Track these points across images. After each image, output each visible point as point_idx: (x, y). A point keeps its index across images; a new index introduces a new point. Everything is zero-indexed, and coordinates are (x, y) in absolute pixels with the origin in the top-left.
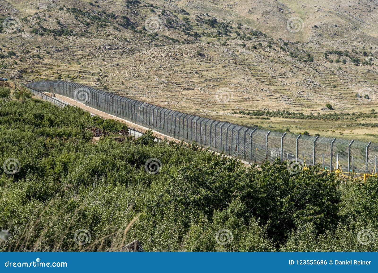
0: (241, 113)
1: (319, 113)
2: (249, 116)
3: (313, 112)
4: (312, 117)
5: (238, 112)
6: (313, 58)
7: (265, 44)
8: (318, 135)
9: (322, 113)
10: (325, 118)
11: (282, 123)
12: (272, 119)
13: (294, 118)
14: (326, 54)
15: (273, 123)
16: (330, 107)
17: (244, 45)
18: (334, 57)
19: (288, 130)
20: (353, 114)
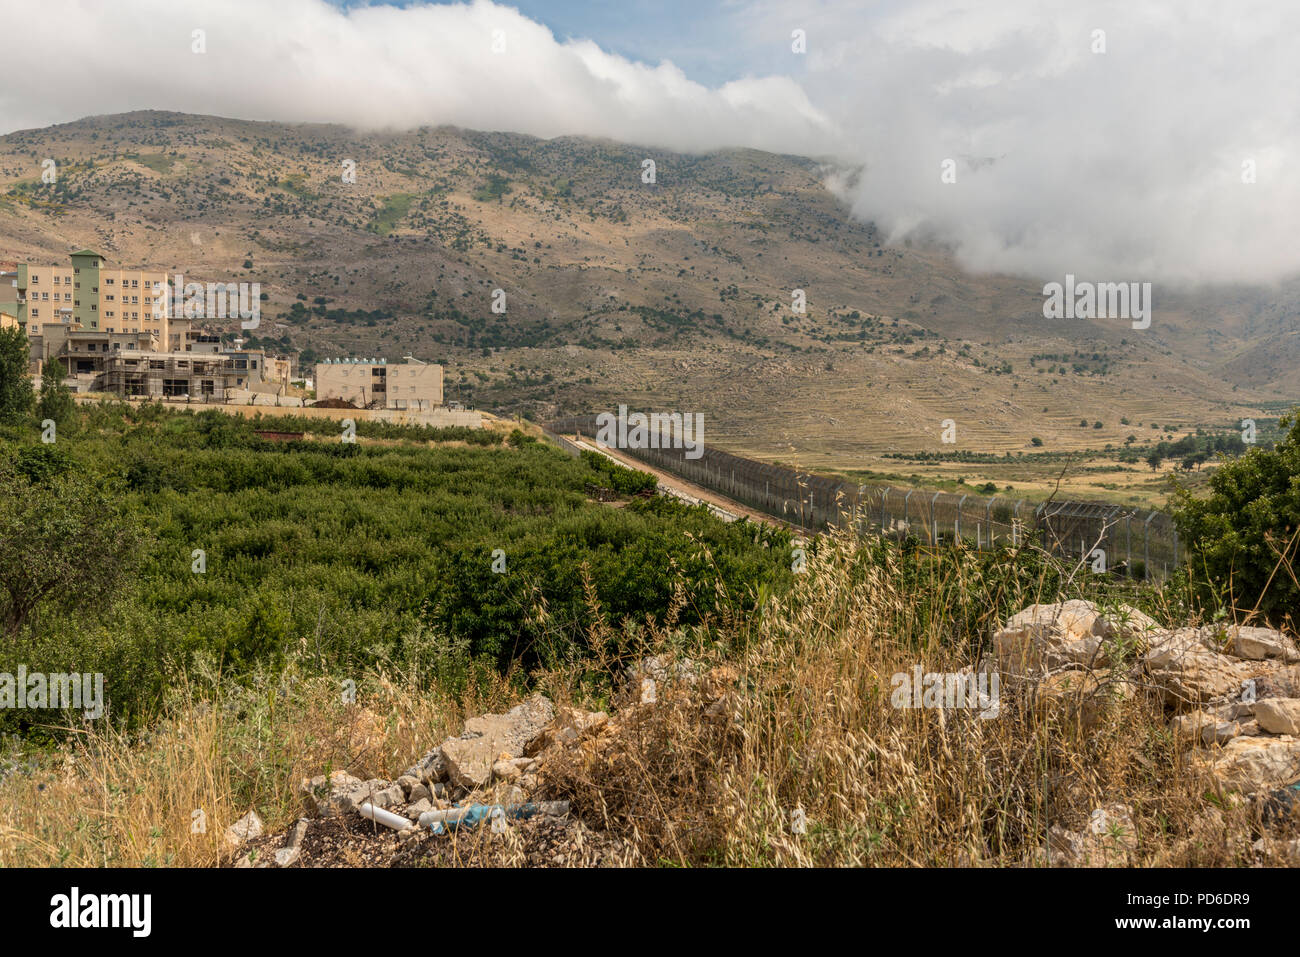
0: (895, 457)
1: (1020, 453)
2: (906, 462)
3: (1011, 452)
4: (1008, 458)
5: (891, 454)
6: (1010, 367)
7: (933, 348)
8: (1010, 488)
9: (1026, 452)
10: (1030, 459)
11: (957, 471)
12: (944, 465)
13: (979, 462)
14: (1032, 360)
15: (944, 471)
16: (1037, 443)
17: (901, 352)
18: (1044, 364)
19: (961, 481)
20: (1076, 453)
